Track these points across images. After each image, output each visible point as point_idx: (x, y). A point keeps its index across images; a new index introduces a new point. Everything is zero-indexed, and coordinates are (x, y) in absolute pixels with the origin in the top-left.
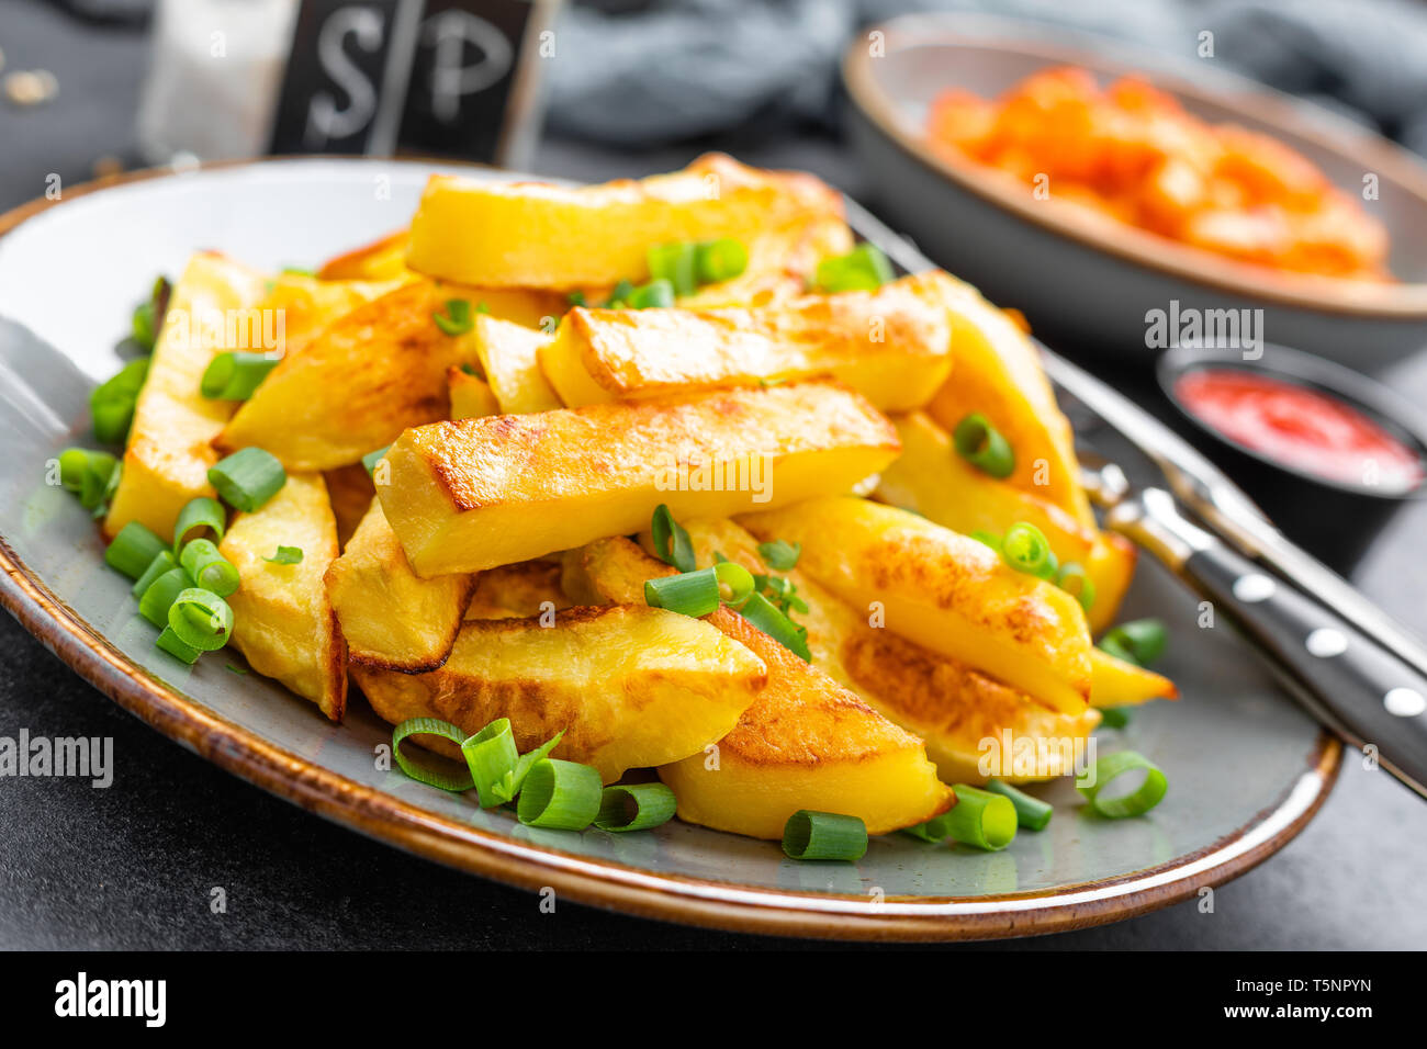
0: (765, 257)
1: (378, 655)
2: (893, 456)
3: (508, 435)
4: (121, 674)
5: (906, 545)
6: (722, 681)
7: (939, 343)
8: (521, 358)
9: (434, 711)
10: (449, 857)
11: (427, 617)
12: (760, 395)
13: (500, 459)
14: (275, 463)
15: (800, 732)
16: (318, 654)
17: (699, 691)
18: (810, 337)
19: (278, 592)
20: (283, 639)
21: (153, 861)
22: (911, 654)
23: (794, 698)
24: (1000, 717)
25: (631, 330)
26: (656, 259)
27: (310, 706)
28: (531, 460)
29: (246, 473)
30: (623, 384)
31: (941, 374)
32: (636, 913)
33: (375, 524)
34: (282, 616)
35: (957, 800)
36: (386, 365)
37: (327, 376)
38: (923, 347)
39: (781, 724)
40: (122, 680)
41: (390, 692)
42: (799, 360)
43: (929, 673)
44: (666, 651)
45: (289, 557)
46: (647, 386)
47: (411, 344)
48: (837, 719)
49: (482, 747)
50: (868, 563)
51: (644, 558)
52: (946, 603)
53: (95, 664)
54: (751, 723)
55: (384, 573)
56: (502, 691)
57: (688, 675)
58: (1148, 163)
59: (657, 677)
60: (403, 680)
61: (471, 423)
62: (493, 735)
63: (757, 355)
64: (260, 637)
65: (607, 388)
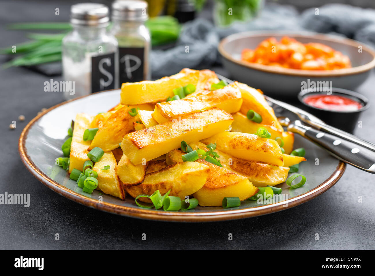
0: (200, 87)
1: (129, 183)
2: (232, 121)
3: (147, 132)
4: (76, 196)
5: (238, 138)
6: (201, 172)
7: (239, 96)
8: (149, 117)
9: (143, 193)
10: (149, 218)
11: (138, 173)
12: (200, 114)
13: (146, 137)
14: (101, 150)
15: (221, 181)
16: (117, 186)
17: (196, 175)
18: (210, 100)
19: (106, 175)
20: (109, 185)
21: (91, 235)
22: (245, 162)
23: (218, 174)
24: (267, 171)
25: (170, 105)
26: (175, 90)
27: (117, 198)
28: (153, 136)
29: (95, 153)
30: (170, 117)
31: (241, 103)
32: (190, 222)
33: (124, 157)
34: (108, 180)
35: (259, 190)
36: (121, 125)
37: (109, 130)
38: (236, 97)
39: (216, 180)
40: (76, 197)
41: (133, 191)
42: (208, 105)
43: (250, 165)
44: (189, 169)
45: (107, 168)
46: (175, 116)
47: (125, 120)
48: (228, 177)
49: (154, 196)
50: (230, 144)
51: (182, 153)
52: (248, 148)
53: (70, 195)
54: (210, 181)
55: (127, 166)
56: (156, 186)
57: (193, 172)
58: (290, 54)
59: (187, 174)
60: (136, 188)
61: (139, 131)
62: (156, 193)
63: (199, 106)
64: (104, 186)
65: (167, 118)
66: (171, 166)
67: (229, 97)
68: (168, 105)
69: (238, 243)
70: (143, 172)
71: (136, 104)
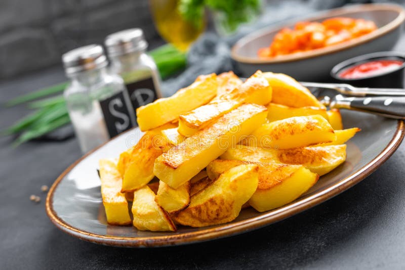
1: (174, 210)
2: (267, 112)
3: (178, 149)
4: (121, 241)
5: (278, 127)
6: (249, 173)
7: (266, 84)
8: (175, 135)
9: (194, 217)
11: (181, 197)
12: (230, 114)
13: (178, 155)
15: (274, 178)
16: (163, 218)
17: (246, 178)
18: (236, 97)
19: (147, 211)
20: (154, 220)
22: (294, 151)
23: (269, 172)
24: (323, 155)
25: (194, 114)
27: (168, 232)
28: (186, 151)
30: (198, 125)
31: (270, 91)
33: (162, 185)
34: (151, 215)
37: (137, 164)
38: (263, 86)
39: (269, 178)
40: (122, 242)
41: (182, 219)
42: (236, 103)
43: (301, 153)
44: (235, 175)
46: (203, 123)
47: (150, 148)
48: (281, 171)
50: (272, 136)
51: (222, 161)
52: (292, 133)
53: (114, 242)
54: (263, 182)
55: (167, 192)
56: (205, 204)
57: (241, 176)
58: (309, 36)
59: (235, 181)
60: (184, 214)
61: (169, 151)
63: (225, 106)
64: (150, 223)
65: (195, 128)
66: (215, 179)
67: (256, 88)
68: (192, 115)
69: (314, 239)
70: (187, 195)
71: (158, 126)
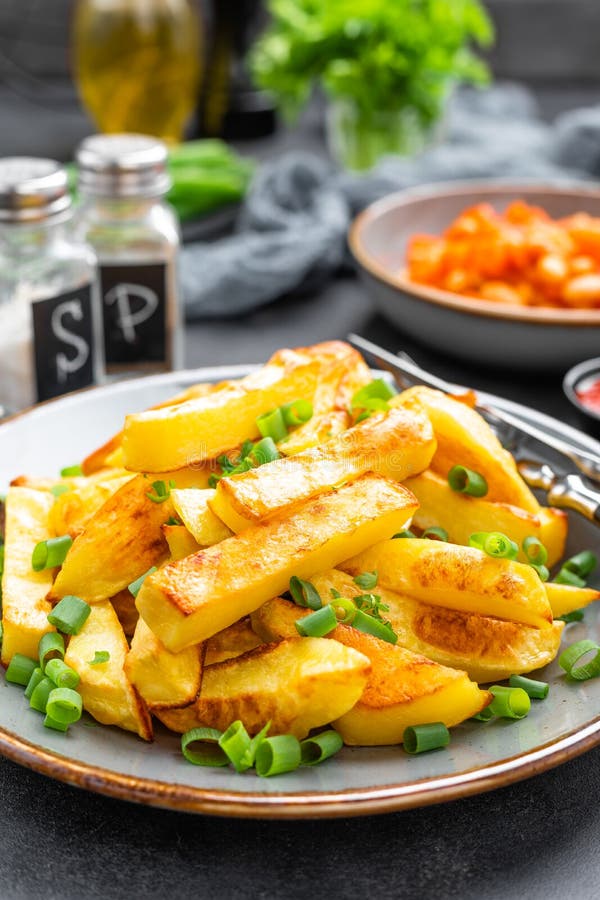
1: (162, 703)
2: (415, 509)
3: (201, 564)
5: (433, 559)
6: (348, 674)
7: (428, 434)
8: (200, 508)
9: (202, 723)
11: (183, 673)
12: (334, 496)
13: (200, 579)
14: (82, 600)
15: (398, 685)
16: (131, 709)
17: (337, 682)
18: (353, 453)
19: (100, 679)
20: (110, 704)
21: (72, 843)
22: (452, 616)
23: (390, 667)
24: (510, 638)
25: (255, 481)
26: (262, 425)
27: (134, 735)
28: (218, 575)
29: (66, 613)
30: (257, 515)
31: (434, 447)
32: (331, 818)
33: (142, 628)
34: (106, 692)
35: (494, 697)
36: (129, 530)
37: (98, 546)
38: (420, 439)
39: (387, 684)
41: (175, 717)
42: (352, 468)
43: (464, 624)
44: (315, 661)
45: (102, 658)
46: (270, 512)
47: (138, 515)
48: (417, 673)
49: (230, 741)
50: (415, 574)
51: (293, 607)
52: (462, 587)
54: (370, 687)
55: (154, 658)
56: (233, 703)
58: (534, 256)
59: (313, 679)
61: (180, 563)
62: (235, 732)
63: (328, 473)
64: (97, 705)
65: (249, 518)
66: (267, 648)
67: (402, 442)
68: (250, 481)
69: (448, 846)
70: (197, 668)
71: (165, 469)
